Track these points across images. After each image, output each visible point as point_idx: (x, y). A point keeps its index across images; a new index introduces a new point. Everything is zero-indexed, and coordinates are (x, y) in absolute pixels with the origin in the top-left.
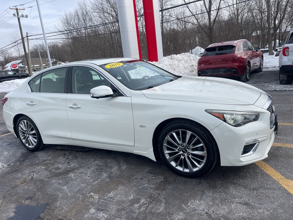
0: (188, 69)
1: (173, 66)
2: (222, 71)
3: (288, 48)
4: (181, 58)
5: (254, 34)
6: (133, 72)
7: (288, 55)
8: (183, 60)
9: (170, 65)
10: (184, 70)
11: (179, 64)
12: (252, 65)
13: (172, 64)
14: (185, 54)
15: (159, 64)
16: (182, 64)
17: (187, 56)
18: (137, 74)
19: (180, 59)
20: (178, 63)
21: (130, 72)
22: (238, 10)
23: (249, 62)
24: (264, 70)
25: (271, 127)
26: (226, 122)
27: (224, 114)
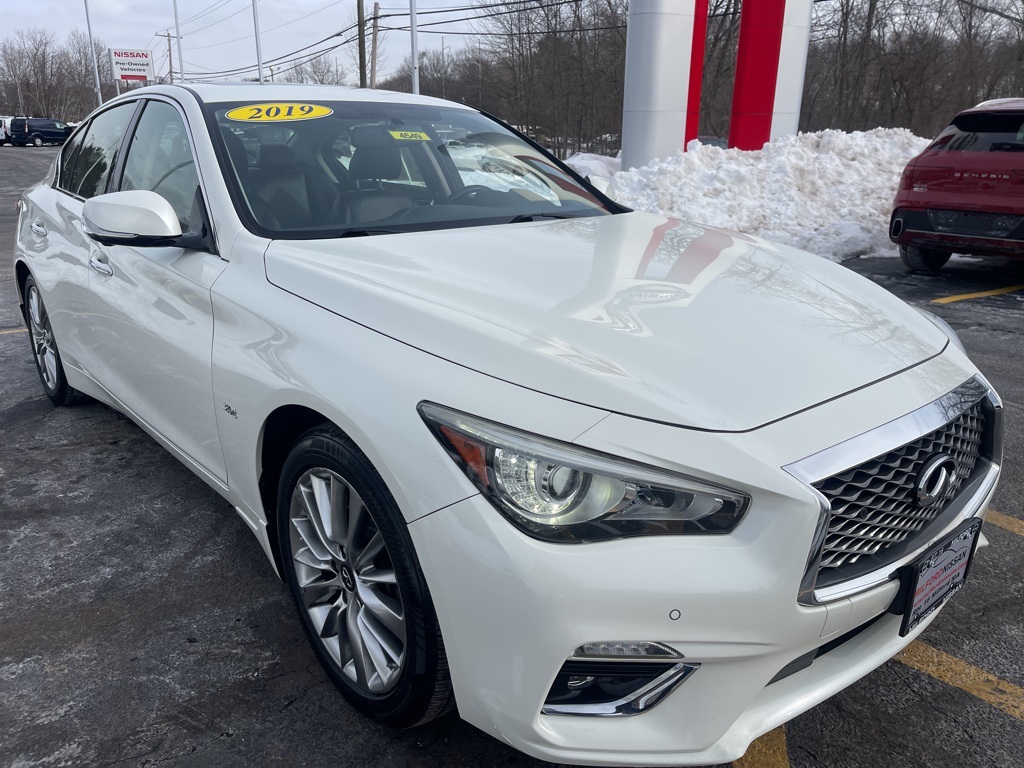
0: (880, 198)
1: (810, 177)
2: (1004, 229)
4: (866, 146)
6: (631, 179)
8: (869, 157)
9: (801, 172)
10: (858, 202)
11: (840, 174)
13: (810, 168)
14: (888, 135)
15: (752, 161)
16: (860, 174)
17: (894, 144)
18: (644, 189)
19: (855, 154)
20: (842, 169)
21: (621, 177)
25: (822, 594)
26: (493, 495)
27: (494, 447)
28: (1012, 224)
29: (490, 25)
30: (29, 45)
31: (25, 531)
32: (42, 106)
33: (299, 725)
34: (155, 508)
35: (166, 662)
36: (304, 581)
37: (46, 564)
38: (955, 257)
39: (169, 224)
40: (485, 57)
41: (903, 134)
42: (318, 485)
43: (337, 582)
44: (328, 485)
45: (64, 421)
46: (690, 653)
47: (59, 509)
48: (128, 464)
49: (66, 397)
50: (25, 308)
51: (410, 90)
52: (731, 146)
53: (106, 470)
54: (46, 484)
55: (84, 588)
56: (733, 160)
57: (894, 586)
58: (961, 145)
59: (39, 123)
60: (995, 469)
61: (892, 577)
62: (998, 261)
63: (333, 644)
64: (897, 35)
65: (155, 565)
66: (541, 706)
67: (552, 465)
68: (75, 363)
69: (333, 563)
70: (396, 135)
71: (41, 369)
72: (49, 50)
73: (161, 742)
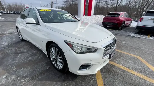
3: (143, 18)
4: (100, 16)
5: (134, 13)
7: (142, 21)
9: (94, 18)
10: (99, 21)
12: (125, 24)
15: (90, 17)
20: (98, 18)
22: (130, 2)
23: (124, 22)
24: (131, 27)
25: (104, 57)
26: (73, 50)
27: (73, 45)
28: (112, 23)
29: (64, 4)
30: (15, 4)
31: (20, 55)
32: (17, 10)
33: (53, 74)
34: (34, 52)
35: (38, 68)
36: (52, 59)
37: (23, 58)
38: (107, 26)
39: (34, 22)
40: (64, 7)
41: (103, 15)
42: (52, 49)
43: (55, 59)
44: (54, 49)
45: (23, 43)
46: (92, 64)
47: (24, 52)
48: (31, 47)
49: (23, 40)
50: (18, 31)
51: (57, 8)
52: (88, 16)
53: (29, 48)
54: (22, 50)
55: (28, 61)
56: (88, 17)
57: (109, 56)
58: (108, 16)
59: (17, 12)
60: (116, 45)
61: (109, 55)
62: (110, 27)
63: (55, 65)
64: (101, 7)
65: (35, 58)
66: (78, 70)
67: (79, 46)
68: (24, 37)
69: (55, 57)
70: (58, 13)
71: (20, 38)
72: (17, 4)
73: (38, 76)
